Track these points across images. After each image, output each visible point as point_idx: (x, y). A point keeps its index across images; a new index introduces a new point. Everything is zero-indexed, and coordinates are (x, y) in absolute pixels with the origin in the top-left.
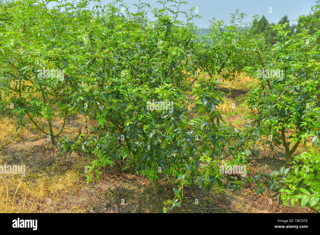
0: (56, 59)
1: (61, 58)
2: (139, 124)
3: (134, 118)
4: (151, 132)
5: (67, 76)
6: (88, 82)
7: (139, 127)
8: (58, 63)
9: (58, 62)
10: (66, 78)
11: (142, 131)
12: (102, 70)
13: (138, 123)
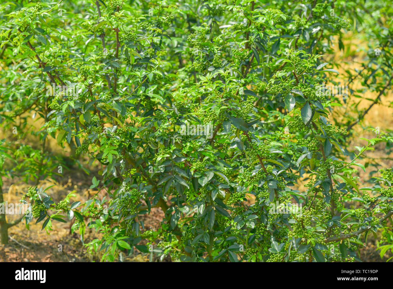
0: (26, 28)
1: (35, 27)
2: (183, 160)
3: (173, 147)
4: (206, 176)
5: (45, 64)
6: (85, 72)
7: (183, 166)
8: (28, 37)
9: (29, 34)
10: (44, 67)
11: (189, 175)
12: (115, 53)
13: (180, 158)
